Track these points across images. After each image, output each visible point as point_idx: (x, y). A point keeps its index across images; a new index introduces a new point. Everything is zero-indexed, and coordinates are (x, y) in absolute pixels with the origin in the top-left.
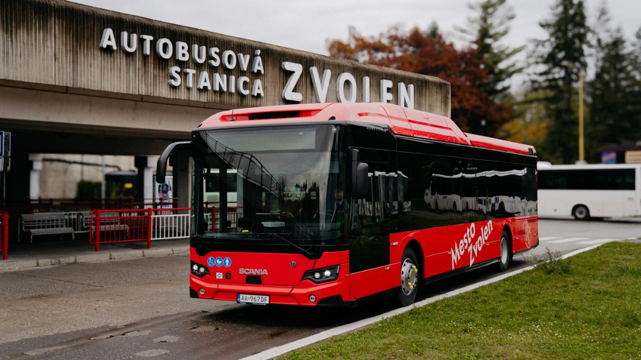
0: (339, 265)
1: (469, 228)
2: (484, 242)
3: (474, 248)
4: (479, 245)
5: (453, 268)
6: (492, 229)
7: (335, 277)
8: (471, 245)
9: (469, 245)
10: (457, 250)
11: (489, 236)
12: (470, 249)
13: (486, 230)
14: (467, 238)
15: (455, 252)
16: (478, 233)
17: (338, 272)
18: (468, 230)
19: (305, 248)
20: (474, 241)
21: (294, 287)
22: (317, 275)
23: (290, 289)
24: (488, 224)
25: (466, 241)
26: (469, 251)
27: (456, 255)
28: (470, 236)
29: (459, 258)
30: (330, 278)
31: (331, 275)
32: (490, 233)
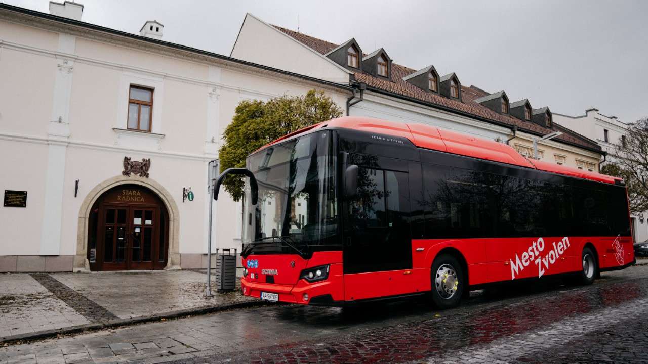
0: (328, 265)
1: (536, 241)
2: (558, 256)
3: (544, 260)
4: (550, 259)
5: (513, 277)
6: (569, 245)
7: (325, 277)
8: (540, 257)
9: (536, 258)
10: (518, 261)
11: (564, 251)
12: (538, 261)
13: (560, 246)
14: (532, 250)
15: (515, 263)
16: (549, 248)
17: (327, 272)
18: (534, 244)
19: (299, 248)
20: (543, 255)
21: (294, 286)
22: (311, 275)
23: (291, 288)
24: (563, 240)
25: (531, 254)
26: (536, 263)
27: (517, 266)
28: (537, 249)
29: (522, 268)
30: (320, 278)
31: (322, 275)
32: (566, 248)
